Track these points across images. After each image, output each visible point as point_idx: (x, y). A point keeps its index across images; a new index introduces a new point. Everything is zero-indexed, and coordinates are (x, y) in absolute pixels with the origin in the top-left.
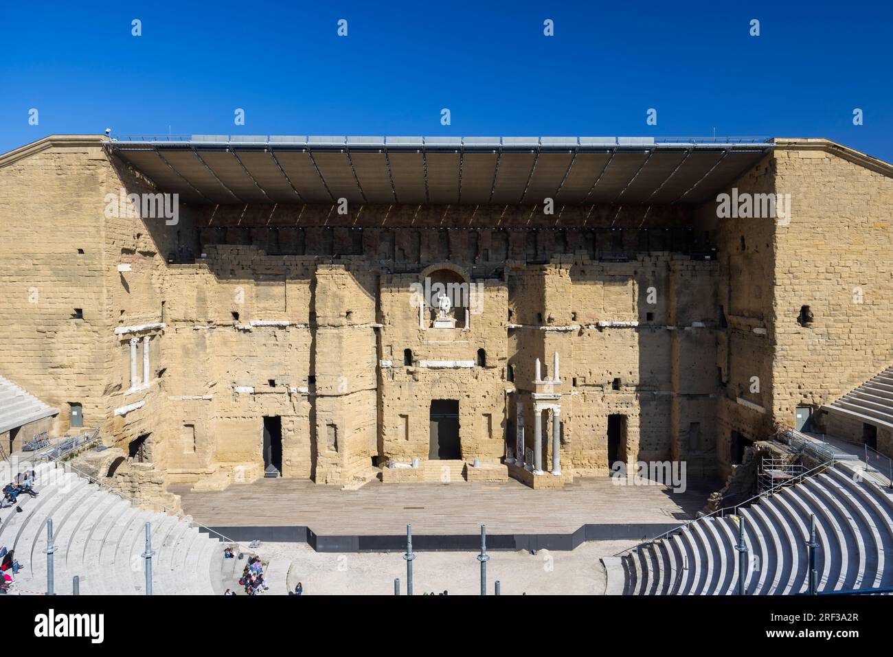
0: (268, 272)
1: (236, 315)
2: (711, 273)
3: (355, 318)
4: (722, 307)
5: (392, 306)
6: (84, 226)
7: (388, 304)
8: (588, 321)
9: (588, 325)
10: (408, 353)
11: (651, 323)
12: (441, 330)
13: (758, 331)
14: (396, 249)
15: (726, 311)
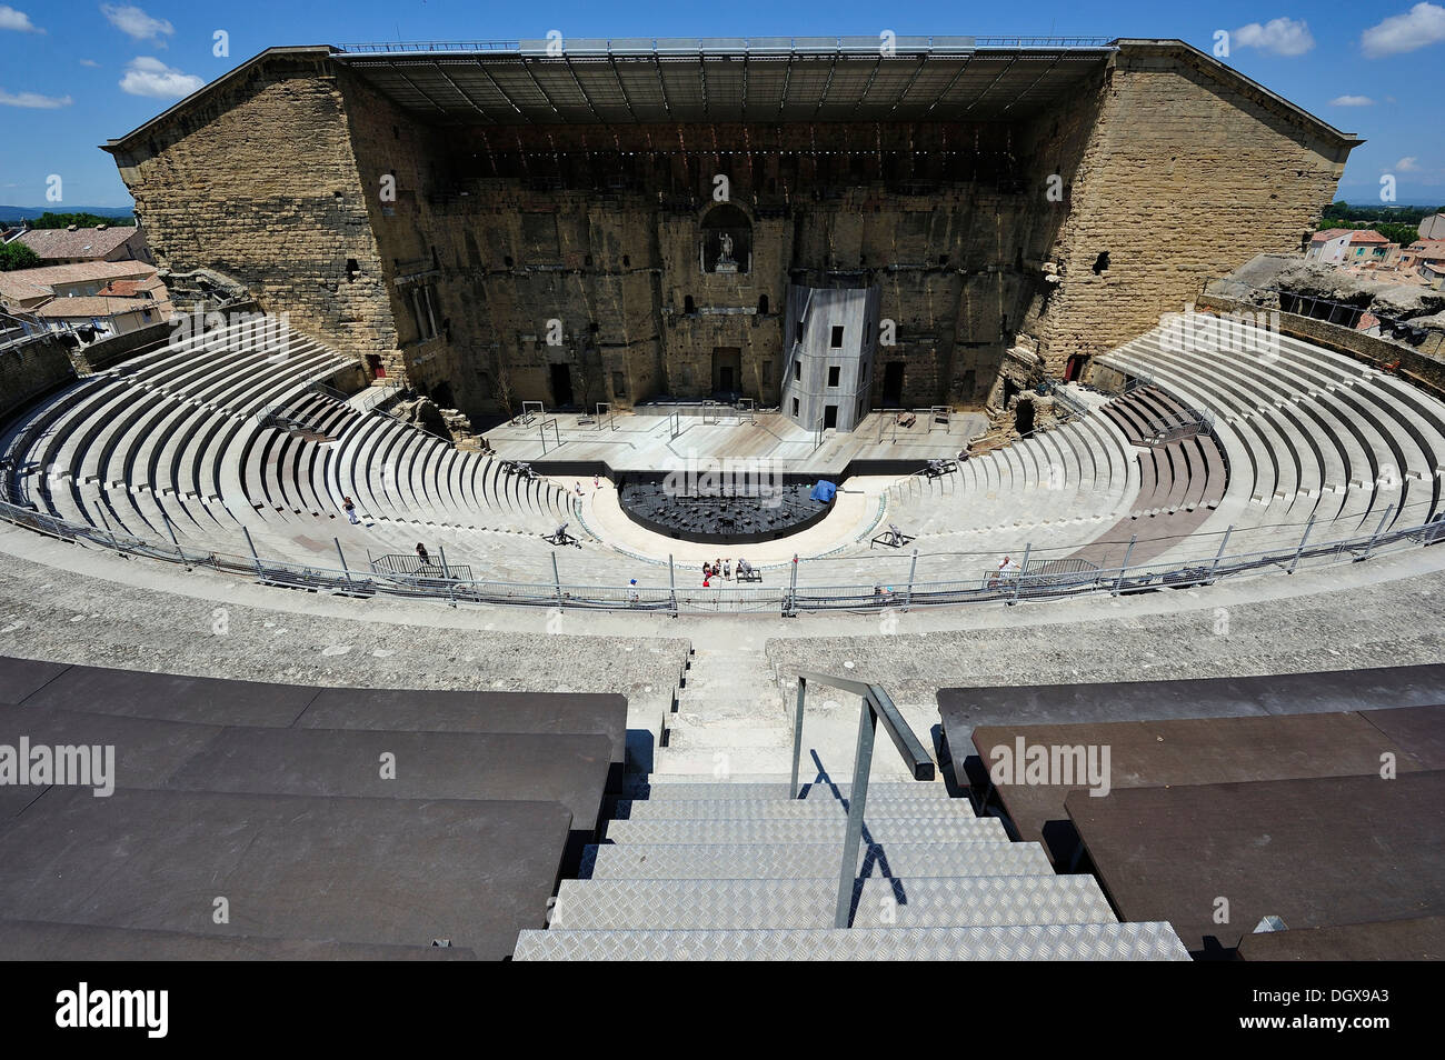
0: (536, 211)
1: (509, 261)
2: (1017, 209)
3: (633, 264)
4: (1020, 250)
5: (671, 249)
6: (336, 165)
7: (667, 245)
8: (876, 265)
9: (876, 270)
10: (689, 300)
11: (943, 267)
12: (724, 275)
13: (1051, 278)
14: (673, 179)
15: (1024, 254)
